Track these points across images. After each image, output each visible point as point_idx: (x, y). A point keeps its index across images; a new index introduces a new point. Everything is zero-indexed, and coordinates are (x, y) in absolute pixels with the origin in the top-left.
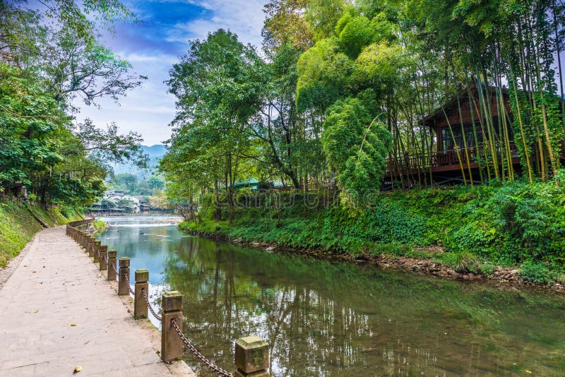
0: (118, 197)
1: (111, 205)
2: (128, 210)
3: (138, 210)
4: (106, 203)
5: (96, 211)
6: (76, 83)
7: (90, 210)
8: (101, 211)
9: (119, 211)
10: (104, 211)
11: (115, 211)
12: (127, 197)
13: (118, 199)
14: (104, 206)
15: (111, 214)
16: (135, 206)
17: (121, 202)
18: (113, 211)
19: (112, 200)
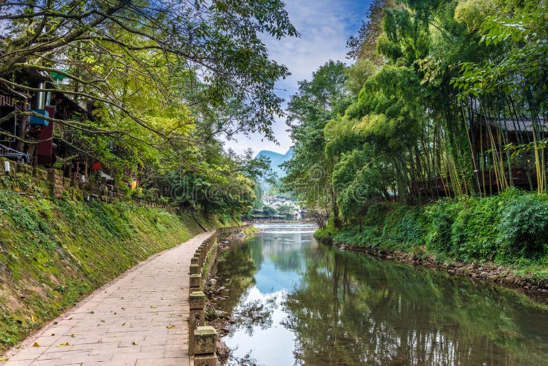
0: (279, 203)
1: (273, 212)
2: (289, 217)
3: (299, 216)
4: (267, 210)
5: (258, 218)
6: (220, 126)
7: (253, 217)
8: (262, 218)
9: (280, 218)
10: (266, 218)
11: (277, 218)
12: (288, 203)
13: (279, 205)
14: (265, 213)
15: (272, 221)
16: (296, 212)
17: (282, 209)
18: (274, 218)
19: (274, 207)
